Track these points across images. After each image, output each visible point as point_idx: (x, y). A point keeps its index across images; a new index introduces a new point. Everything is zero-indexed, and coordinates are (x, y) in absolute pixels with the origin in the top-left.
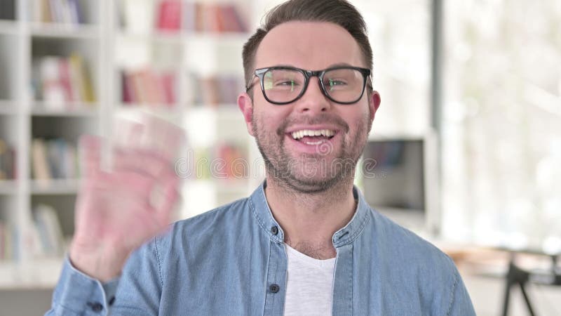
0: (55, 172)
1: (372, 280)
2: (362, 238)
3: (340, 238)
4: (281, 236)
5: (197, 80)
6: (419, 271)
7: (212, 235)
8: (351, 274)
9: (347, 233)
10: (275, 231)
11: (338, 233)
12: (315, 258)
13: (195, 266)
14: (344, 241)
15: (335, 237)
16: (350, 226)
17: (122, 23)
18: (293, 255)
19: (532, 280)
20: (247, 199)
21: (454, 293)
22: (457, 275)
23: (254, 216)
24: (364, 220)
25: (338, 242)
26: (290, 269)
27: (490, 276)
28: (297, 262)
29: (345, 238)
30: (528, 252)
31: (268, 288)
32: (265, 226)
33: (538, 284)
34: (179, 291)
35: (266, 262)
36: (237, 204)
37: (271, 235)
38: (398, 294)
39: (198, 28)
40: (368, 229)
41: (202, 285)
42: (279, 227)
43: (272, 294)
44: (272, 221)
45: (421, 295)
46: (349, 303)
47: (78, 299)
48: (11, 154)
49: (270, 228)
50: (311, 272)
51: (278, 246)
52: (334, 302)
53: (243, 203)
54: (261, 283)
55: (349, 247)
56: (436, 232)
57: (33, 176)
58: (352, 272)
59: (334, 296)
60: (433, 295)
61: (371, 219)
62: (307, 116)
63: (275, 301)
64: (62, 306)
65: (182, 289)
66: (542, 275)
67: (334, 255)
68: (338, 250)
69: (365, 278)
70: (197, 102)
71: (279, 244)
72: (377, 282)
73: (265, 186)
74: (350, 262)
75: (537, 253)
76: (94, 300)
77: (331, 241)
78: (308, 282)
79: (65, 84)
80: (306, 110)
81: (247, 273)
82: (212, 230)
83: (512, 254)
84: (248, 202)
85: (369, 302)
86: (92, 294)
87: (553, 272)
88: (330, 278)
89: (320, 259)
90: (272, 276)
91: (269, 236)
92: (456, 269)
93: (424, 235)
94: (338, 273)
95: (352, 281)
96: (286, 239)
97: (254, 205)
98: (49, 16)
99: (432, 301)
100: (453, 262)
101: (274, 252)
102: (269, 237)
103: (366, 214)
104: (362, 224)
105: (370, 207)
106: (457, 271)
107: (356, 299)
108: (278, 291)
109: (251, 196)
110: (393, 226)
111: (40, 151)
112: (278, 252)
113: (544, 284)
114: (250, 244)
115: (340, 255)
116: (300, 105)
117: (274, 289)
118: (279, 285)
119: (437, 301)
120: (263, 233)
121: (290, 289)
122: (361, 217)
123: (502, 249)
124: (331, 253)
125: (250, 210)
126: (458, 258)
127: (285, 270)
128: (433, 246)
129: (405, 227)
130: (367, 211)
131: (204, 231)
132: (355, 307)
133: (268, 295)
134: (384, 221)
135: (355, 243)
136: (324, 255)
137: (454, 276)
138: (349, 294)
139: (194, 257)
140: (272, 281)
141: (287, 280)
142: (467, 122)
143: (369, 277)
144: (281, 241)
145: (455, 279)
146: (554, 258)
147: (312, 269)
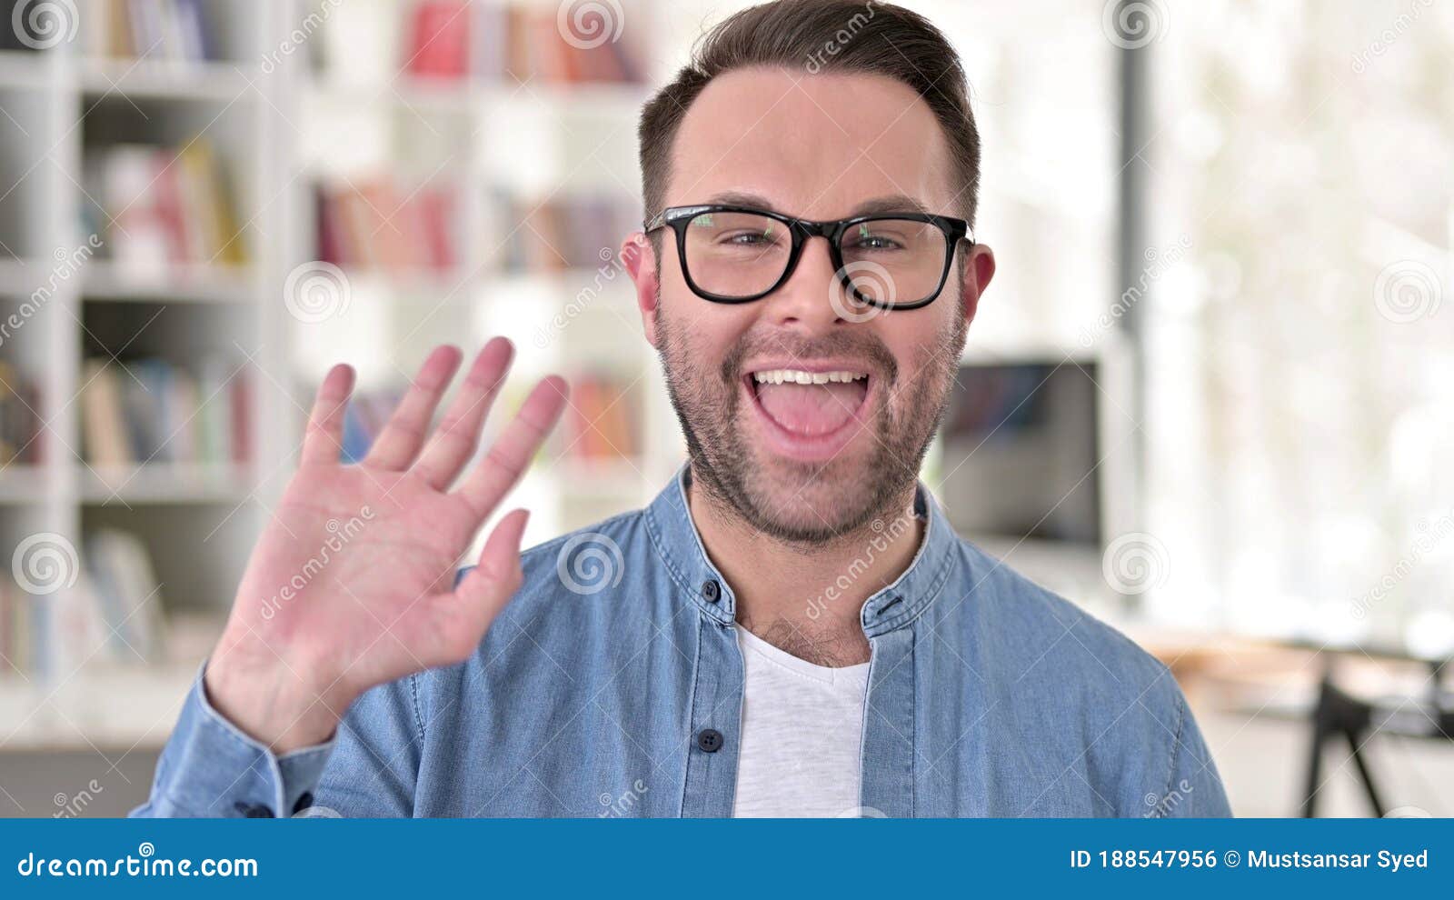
0: (143, 446)
1: (963, 721)
2: (938, 613)
3: (879, 613)
4: (727, 609)
5: (510, 208)
6: (1084, 699)
7: (551, 604)
8: (909, 705)
9: (899, 600)
10: (713, 592)
11: (876, 600)
12: (817, 662)
13: (506, 682)
14: (891, 619)
15: (867, 611)
16: (907, 583)
17: (316, 59)
18: (760, 656)
19: (1380, 725)
20: (641, 514)
21: (1176, 757)
22: (1184, 711)
23: (659, 556)
24: (943, 567)
25: (876, 622)
26: (752, 689)
27: (1270, 716)
28: (770, 673)
29: (893, 611)
30: (1369, 652)
31: (695, 740)
32: (686, 583)
33: (1395, 736)
34: (466, 749)
35: (691, 673)
36: (616, 526)
37: (703, 602)
38: (1031, 758)
39: (514, 72)
40: (952, 592)
41: (523, 734)
42: (723, 583)
43: (705, 756)
44: (704, 568)
45: (1090, 759)
46: (904, 779)
47: (213, 789)
48: (29, 397)
49: (698, 585)
50: (807, 698)
51: (719, 632)
52: (865, 774)
53: (631, 523)
54: (676, 728)
55: (904, 636)
56: (1131, 602)
57: (84, 454)
58: (913, 698)
59: (865, 759)
60: (1122, 762)
61: (959, 568)
62: (795, 335)
63: (713, 773)
64: (173, 803)
65: (474, 743)
66: (1405, 713)
67: (866, 655)
68: (875, 643)
69: (947, 717)
70: (512, 264)
71: (723, 627)
72: (977, 724)
73: (687, 482)
74: (908, 675)
75: (1393, 655)
76: (254, 797)
77: (856, 621)
78: (798, 724)
79: (168, 217)
80: (792, 319)
81: (640, 699)
82: (550, 591)
83: (1329, 657)
84: (644, 517)
85: (956, 777)
86: (251, 782)
87: (1434, 703)
88: (855, 716)
89: (829, 666)
90: (704, 708)
91: (696, 604)
92: (1181, 697)
93: (1099, 610)
94: (877, 702)
95: (912, 723)
96: (741, 616)
97: (658, 530)
98: (125, 41)
99: (1118, 778)
100: (1172, 676)
101: (708, 649)
102: (697, 610)
103: (948, 554)
104: (937, 577)
105: (956, 535)
106: (1183, 702)
107: (923, 773)
108: (719, 747)
109: (652, 506)
110: (1017, 586)
111: (102, 389)
112: (720, 648)
113: (1412, 737)
114: (646, 630)
115: (880, 655)
116: (778, 307)
117: (710, 742)
118: (723, 733)
119: (1131, 778)
120: (681, 597)
121: (751, 742)
122: (934, 561)
123: (1301, 645)
124: (857, 650)
125: (649, 540)
126: (1187, 667)
127: (739, 695)
128: (1121, 635)
129: (1047, 588)
130: (950, 543)
131: (531, 592)
132: (920, 791)
133: (694, 758)
134: (996, 574)
135: (919, 625)
136: (839, 655)
137: (1175, 712)
138: (906, 757)
139: (503, 660)
140: (704, 722)
141: (743, 720)
142: (1209, 317)
143: (957, 713)
144: (727, 619)
145: (1177, 721)
146: (1436, 669)
147: (807, 691)
